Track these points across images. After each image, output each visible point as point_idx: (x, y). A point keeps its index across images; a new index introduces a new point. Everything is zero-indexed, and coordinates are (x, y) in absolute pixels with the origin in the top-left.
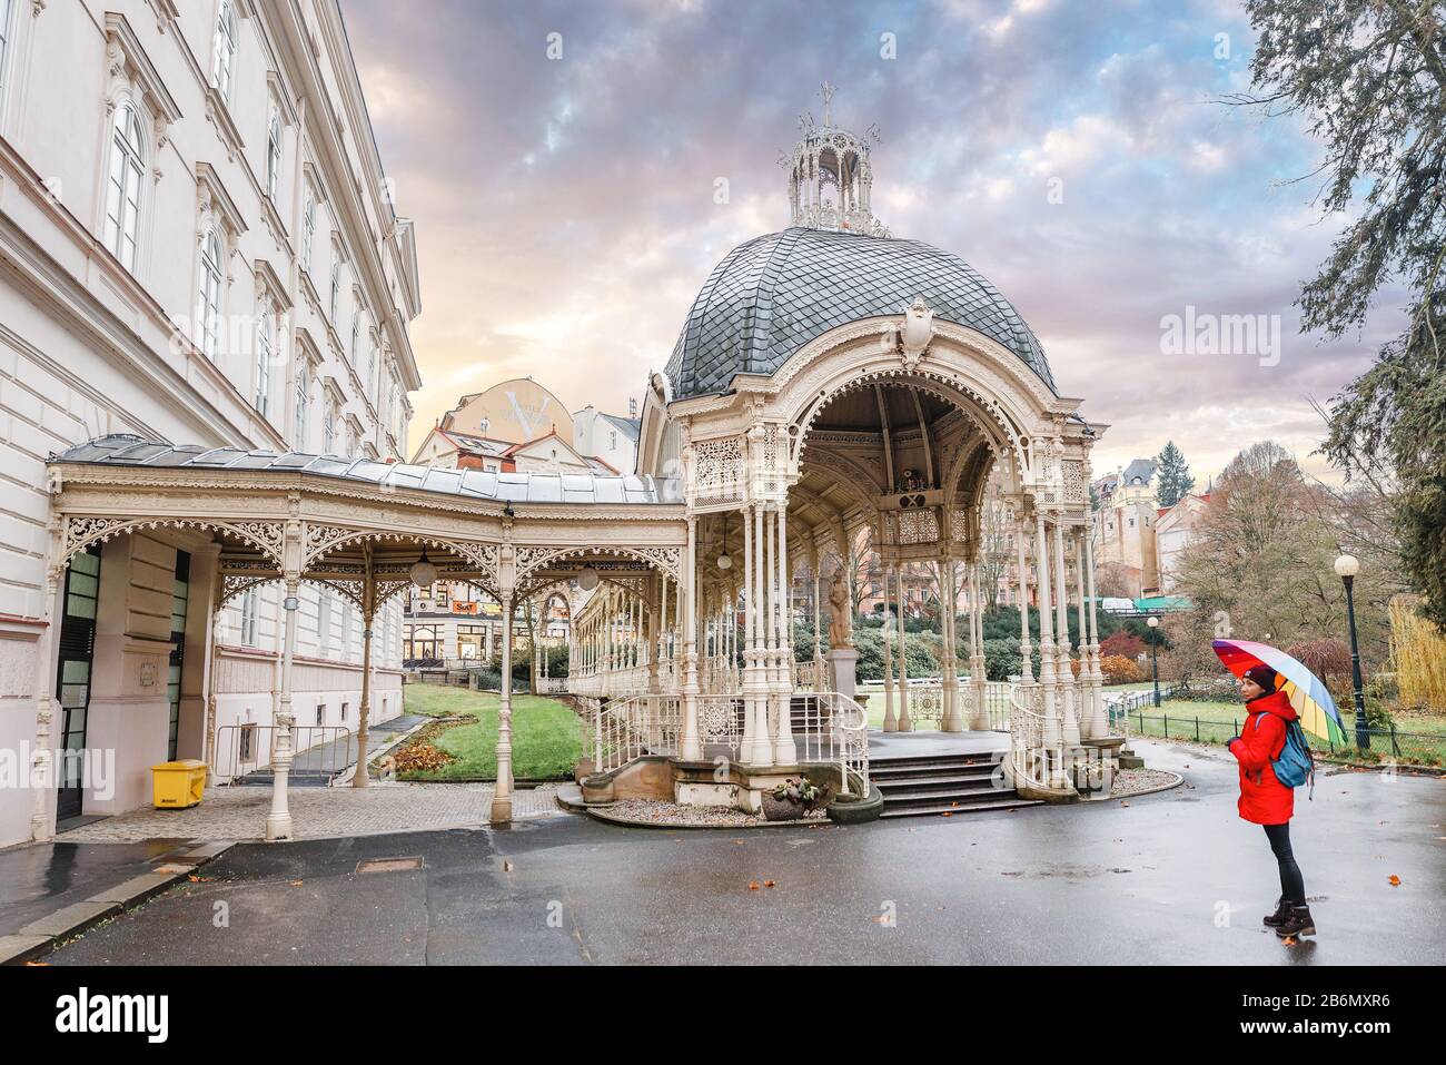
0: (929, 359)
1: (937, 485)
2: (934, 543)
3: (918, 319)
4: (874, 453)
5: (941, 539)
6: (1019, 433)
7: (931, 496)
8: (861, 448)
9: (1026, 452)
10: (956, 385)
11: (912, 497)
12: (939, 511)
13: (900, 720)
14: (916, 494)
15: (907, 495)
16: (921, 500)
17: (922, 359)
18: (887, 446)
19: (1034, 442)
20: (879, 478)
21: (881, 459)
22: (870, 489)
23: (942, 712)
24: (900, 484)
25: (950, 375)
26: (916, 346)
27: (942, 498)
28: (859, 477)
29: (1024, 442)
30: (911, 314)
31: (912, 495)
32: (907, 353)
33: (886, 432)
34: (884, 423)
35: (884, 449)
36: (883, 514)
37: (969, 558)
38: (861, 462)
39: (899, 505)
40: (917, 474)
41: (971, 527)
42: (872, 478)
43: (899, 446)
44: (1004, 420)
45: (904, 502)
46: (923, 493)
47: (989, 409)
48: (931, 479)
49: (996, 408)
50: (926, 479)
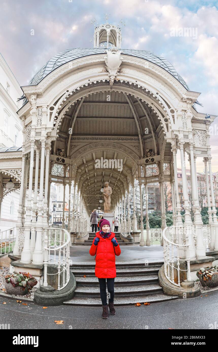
0: (122, 74)
1: (158, 154)
2: (158, 176)
3: (114, 54)
4: (137, 144)
5: (160, 174)
6: (169, 107)
7: (156, 158)
8: (131, 142)
9: (173, 117)
10: (137, 85)
11: (150, 159)
12: (159, 164)
13: (146, 241)
14: (151, 158)
15: (148, 158)
16: (153, 160)
17: (118, 74)
18: (141, 141)
19: (177, 111)
20: (138, 153)
21: (139, 147)
22: (135, 157)
23: (162, 238)
24: (145, 155)
25: (134, 81)
26: (114, 67)
27: (160, 158)
28: (131, 153)
29: (172, 111)
30: (109, 53)
31: (149, 158)
32: (110, 71)
33: (140, 136)
34: (139, 133)
35: (139, 143)
36: (139, 166)
37: (172, 181)
38: (131, 147)
39: (145, 162)
40: (151, 150)
41: (171, 169)
42: (136, 153)
43: (146, 141)
44: (161, 101)
45: (147, 161)
46: (153, 157)
47: (154, 96)
48: (156, 152)
49: (158, 96)
50: (154, 152)
